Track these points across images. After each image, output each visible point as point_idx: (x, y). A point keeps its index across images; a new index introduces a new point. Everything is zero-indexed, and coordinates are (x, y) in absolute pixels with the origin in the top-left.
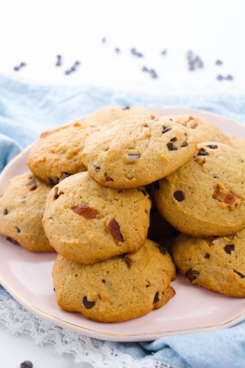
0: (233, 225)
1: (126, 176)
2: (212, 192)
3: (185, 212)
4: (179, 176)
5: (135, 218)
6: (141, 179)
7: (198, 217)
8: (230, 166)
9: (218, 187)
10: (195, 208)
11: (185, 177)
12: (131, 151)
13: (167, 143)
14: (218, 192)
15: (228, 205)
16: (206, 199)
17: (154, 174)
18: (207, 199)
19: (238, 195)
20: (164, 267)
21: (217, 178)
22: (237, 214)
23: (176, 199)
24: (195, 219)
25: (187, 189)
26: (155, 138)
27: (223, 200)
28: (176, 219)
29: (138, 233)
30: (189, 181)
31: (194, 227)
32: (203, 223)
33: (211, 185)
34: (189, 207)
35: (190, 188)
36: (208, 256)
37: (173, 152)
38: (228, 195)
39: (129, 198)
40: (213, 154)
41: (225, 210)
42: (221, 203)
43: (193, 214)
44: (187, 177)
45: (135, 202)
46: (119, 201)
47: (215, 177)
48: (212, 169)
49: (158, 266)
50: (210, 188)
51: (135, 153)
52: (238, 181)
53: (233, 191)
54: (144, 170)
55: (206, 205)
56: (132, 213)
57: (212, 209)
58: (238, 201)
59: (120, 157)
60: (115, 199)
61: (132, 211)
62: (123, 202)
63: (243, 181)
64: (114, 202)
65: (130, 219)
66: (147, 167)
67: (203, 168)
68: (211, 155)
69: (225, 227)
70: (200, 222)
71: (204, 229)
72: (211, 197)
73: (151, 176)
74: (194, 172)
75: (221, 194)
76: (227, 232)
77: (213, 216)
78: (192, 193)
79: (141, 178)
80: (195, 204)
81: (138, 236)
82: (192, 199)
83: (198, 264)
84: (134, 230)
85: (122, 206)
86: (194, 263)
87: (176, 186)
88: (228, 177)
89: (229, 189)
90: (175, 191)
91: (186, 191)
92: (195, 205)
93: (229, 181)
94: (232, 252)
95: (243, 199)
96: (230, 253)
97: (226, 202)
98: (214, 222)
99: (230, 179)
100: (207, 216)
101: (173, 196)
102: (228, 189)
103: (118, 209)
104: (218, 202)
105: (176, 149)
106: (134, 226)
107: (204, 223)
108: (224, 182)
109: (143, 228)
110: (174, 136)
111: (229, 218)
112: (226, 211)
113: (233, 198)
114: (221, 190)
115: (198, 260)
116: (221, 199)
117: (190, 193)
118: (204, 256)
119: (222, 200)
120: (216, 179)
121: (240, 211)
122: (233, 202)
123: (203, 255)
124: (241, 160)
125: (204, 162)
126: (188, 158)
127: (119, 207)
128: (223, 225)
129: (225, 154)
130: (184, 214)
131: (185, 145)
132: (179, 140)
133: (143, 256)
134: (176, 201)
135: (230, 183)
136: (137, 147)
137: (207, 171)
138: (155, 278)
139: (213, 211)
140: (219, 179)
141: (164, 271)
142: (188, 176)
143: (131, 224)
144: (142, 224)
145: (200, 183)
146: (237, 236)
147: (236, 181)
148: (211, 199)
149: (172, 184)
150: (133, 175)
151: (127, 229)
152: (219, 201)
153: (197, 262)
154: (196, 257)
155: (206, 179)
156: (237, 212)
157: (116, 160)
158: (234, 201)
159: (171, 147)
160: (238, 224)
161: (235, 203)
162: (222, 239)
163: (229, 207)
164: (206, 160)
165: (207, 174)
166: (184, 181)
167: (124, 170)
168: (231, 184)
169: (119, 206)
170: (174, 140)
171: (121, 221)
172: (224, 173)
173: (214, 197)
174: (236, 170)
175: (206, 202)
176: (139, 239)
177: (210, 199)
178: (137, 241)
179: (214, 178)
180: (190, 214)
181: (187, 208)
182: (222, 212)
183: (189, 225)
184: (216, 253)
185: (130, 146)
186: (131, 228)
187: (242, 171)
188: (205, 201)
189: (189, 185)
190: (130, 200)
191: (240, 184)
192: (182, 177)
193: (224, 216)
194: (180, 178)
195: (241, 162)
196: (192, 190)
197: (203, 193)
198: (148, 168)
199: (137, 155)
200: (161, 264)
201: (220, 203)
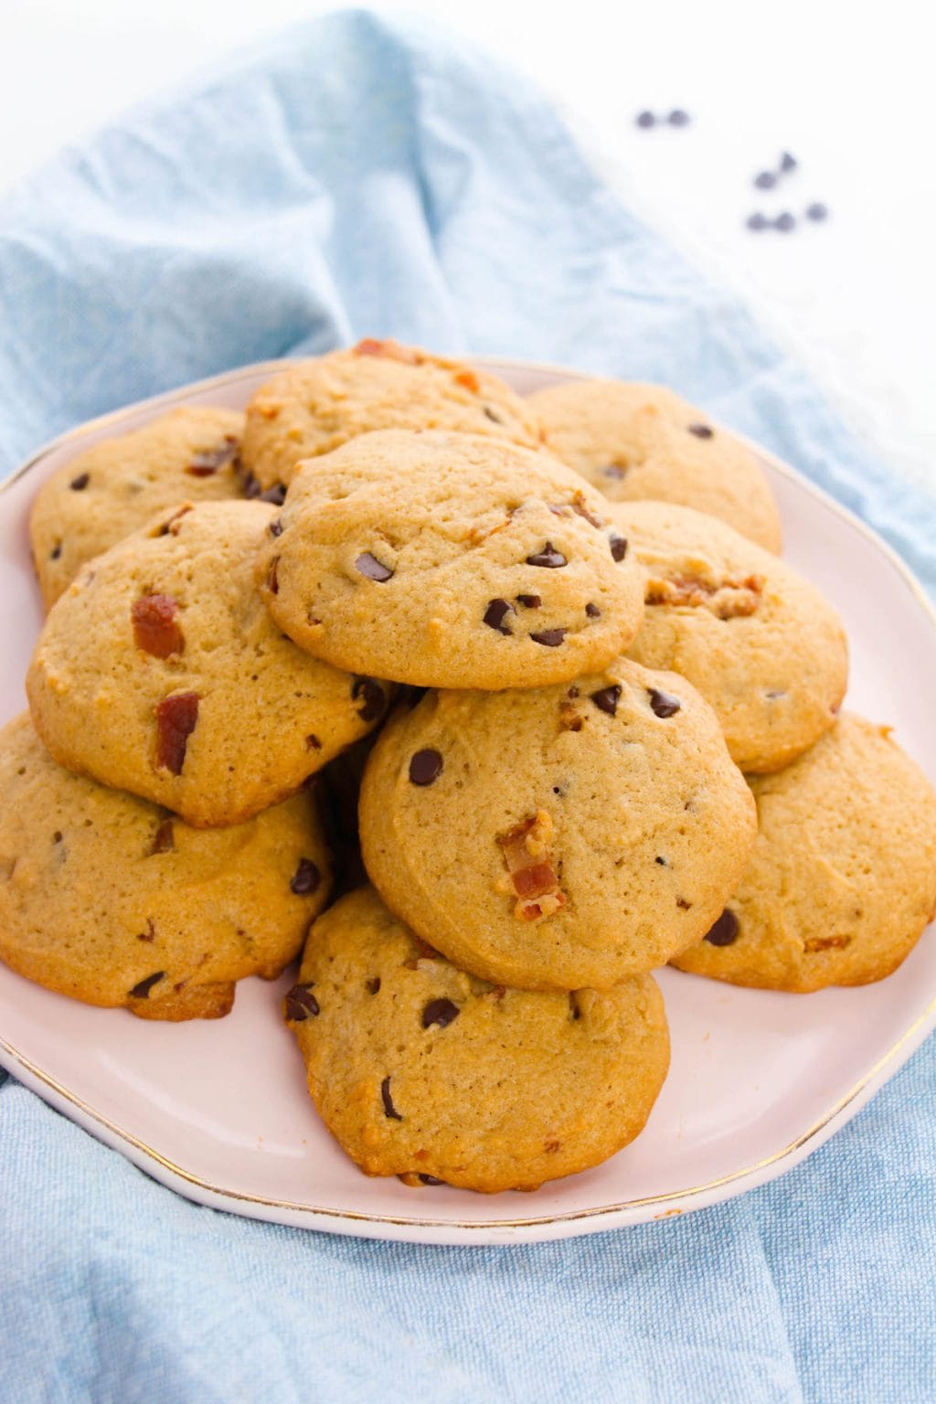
0: (493, 959)
1: (310, 604)
2: (506, 824)
3: (396, 822)
4: (473, 714)
5: (256, 735)
6: (334, 643)
7: (412, 862)
8: (631, 790)
9: (530, 822)
10: (426, 832)
11: (485, 729)
12: (383, 548)
13: (496, 595)
14: (521, 837)
15: (514, 892)
16: (473, 831)
17: (374, 655)
18: (478, 831)
19: (570, 888)
20: (250, 924)
21: (562, 796)
22: (525, 937)
23: (412, 769)
24: (405, 861)
25: (460, 765)
26: (480, 559)
27: (514, 868)
28: (371, 822)
29: (230, 780)
30: (480, 748)
31: (392, 880)
32: (417, 889)
33: (522, 804)
34: (418, 815)
35: (466, 766)
36: (374, 986)
37: (489, 632)
38: (539, 867)
39: (294, 674)
40: (626, 724)
41: (497, 899)
42: (503, 871)
43: (408, 844)
44: (488, 733)
45: (299, 695)
46: (260, 661)
47: (556, 790)
48: (571, 762)
49: (232, 909)
50: (513, 809)
51: (385, 561)
52: (610, 849)
53: (566, 865)
54: (359, 625)
55: (459, 844)
56: (260, 716)
57: (466, 869)
58: (549, 902)
59: (341, 541)
60: (256, 648)
61: (264, 712)
62: (268, 670)
63: (625, 861)
64: (249, 653)
65: (237, 729)
66: (374, 621)
67: (555, 739)
68: (617, 722)
69: (466, 947)
70: (410, 878)
71: (409, 907)
72: (491, 838)
73: (364, 654)
74: (519, 733)
75: (525, 848)
76: (470, 964)
77: (452, 889)
78: (459, 785)
79: (335, 640)
80: (437, 821)
81: (222, 789)
82: (442, 803)
83: (336, 988)
84: (224, 767)
85: (255, 678)
86: (330, 977)
87: (443, 736)
88: (592, 817)
89: (561, 853)
90: (430, 747)
91: (451, 767)
92: (434, 825)
93: (581, 831)
94: (434, 1027)
95: (573, 909)
96: (426, 1025)
97: (518, 880)
98: (441, 909)
99: (589, 825)
100: (439, 877)
101: (412, 754)
102: (560, 850)
103: (236, 679)
104: (500, 863)
105: (507, 631)
106: (234, 753)
107: (420, 892)
108: (566, 821)
109: (257, 779)
110: (534, 591)
111: (494, 930)
112: (500, 906)
113: (544, 886)
114: (529, 838)
115: (345, 977)
116: (513, 860)
117: (453, 779)
118: (367, 977)
119: (511, 868)
120: (555, 797)
121: (539, 936)
122: (535, 895)
123: (368, 973)
124: (688, 800)
125: (577, 727)
126: (521, 680)
127: (242, 677)
128: (463, 935)
129: (660, 749)
130: (390, 828)
131: (549, 638)
132: (544, 614)
133: (216, 853)
134: (405, 775)
135: (580, 838)
136: (408, 550)
137: (551, 756)
138: (180, 933)
139: (464, 877)
140: (563, 804)
141: (241, 933)
142: (493, 730)
143: (229, 743)
144: (264, 765)
145: (501, 776)
146: (502, 995)
147: (603, 846)
148: (487, 840)
149: (437, 721)
150: (323, 617)
151: (207, 750)
152: (505, 863)
153: (337, 978)
154: (346, 965)
155: (529, 776)
156: (528, 931)
157: (323, 542)
158: (542, 894)
159: (495, 614)
160: (509, 964)
161: (535, 902)
162: (451, 973)
163: (514, 900)
164: (586, 724)
165: (545, 764)
166: (470, 739)
167: (319, 585)
168: (579, 844)
169: (247, 675)
170: (529, 602)
171: (212, 714)
172: (593, 797)
173: (502, 841)
174: (634, 815)
175: (466, 840)
176: (223, 800)
177: (481, 839)
178: (210, 800)
179: (552, 791)
180: (401, 836)
181: (410, 817)
182: (485, 899)
183: (383, 865)
184: (394, 996)
185: (396, 533)
186: (221, 755)
187: (655, 831)
188: (467, 834)
189: (472, 756)
190: (291, 677)
191: (605, 863)
192: (479, 722)
193: (483, 913)
194: (471, 718)
195: (683, 804)
196: (463, 777)
197: (482, 807)
198: (370, 628)
199: (388, 570)
200: (246, 911)
201: (500, 869)
